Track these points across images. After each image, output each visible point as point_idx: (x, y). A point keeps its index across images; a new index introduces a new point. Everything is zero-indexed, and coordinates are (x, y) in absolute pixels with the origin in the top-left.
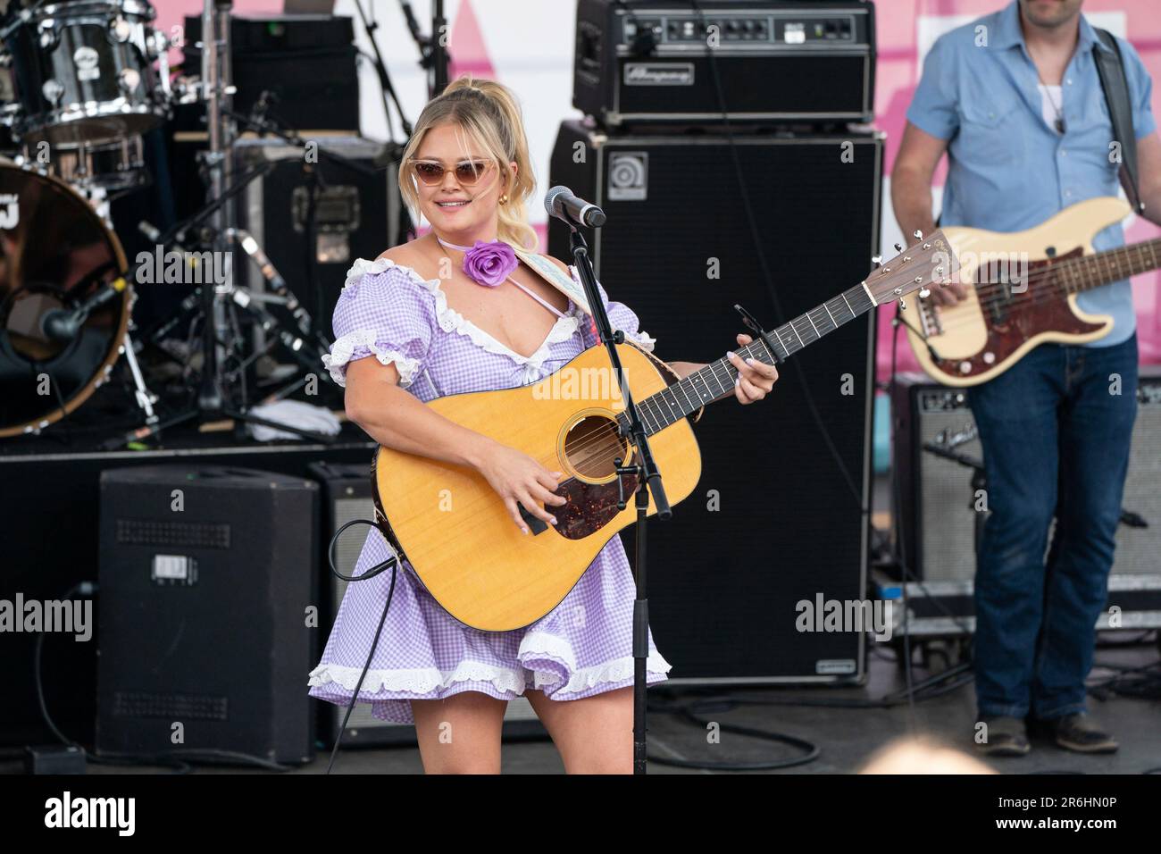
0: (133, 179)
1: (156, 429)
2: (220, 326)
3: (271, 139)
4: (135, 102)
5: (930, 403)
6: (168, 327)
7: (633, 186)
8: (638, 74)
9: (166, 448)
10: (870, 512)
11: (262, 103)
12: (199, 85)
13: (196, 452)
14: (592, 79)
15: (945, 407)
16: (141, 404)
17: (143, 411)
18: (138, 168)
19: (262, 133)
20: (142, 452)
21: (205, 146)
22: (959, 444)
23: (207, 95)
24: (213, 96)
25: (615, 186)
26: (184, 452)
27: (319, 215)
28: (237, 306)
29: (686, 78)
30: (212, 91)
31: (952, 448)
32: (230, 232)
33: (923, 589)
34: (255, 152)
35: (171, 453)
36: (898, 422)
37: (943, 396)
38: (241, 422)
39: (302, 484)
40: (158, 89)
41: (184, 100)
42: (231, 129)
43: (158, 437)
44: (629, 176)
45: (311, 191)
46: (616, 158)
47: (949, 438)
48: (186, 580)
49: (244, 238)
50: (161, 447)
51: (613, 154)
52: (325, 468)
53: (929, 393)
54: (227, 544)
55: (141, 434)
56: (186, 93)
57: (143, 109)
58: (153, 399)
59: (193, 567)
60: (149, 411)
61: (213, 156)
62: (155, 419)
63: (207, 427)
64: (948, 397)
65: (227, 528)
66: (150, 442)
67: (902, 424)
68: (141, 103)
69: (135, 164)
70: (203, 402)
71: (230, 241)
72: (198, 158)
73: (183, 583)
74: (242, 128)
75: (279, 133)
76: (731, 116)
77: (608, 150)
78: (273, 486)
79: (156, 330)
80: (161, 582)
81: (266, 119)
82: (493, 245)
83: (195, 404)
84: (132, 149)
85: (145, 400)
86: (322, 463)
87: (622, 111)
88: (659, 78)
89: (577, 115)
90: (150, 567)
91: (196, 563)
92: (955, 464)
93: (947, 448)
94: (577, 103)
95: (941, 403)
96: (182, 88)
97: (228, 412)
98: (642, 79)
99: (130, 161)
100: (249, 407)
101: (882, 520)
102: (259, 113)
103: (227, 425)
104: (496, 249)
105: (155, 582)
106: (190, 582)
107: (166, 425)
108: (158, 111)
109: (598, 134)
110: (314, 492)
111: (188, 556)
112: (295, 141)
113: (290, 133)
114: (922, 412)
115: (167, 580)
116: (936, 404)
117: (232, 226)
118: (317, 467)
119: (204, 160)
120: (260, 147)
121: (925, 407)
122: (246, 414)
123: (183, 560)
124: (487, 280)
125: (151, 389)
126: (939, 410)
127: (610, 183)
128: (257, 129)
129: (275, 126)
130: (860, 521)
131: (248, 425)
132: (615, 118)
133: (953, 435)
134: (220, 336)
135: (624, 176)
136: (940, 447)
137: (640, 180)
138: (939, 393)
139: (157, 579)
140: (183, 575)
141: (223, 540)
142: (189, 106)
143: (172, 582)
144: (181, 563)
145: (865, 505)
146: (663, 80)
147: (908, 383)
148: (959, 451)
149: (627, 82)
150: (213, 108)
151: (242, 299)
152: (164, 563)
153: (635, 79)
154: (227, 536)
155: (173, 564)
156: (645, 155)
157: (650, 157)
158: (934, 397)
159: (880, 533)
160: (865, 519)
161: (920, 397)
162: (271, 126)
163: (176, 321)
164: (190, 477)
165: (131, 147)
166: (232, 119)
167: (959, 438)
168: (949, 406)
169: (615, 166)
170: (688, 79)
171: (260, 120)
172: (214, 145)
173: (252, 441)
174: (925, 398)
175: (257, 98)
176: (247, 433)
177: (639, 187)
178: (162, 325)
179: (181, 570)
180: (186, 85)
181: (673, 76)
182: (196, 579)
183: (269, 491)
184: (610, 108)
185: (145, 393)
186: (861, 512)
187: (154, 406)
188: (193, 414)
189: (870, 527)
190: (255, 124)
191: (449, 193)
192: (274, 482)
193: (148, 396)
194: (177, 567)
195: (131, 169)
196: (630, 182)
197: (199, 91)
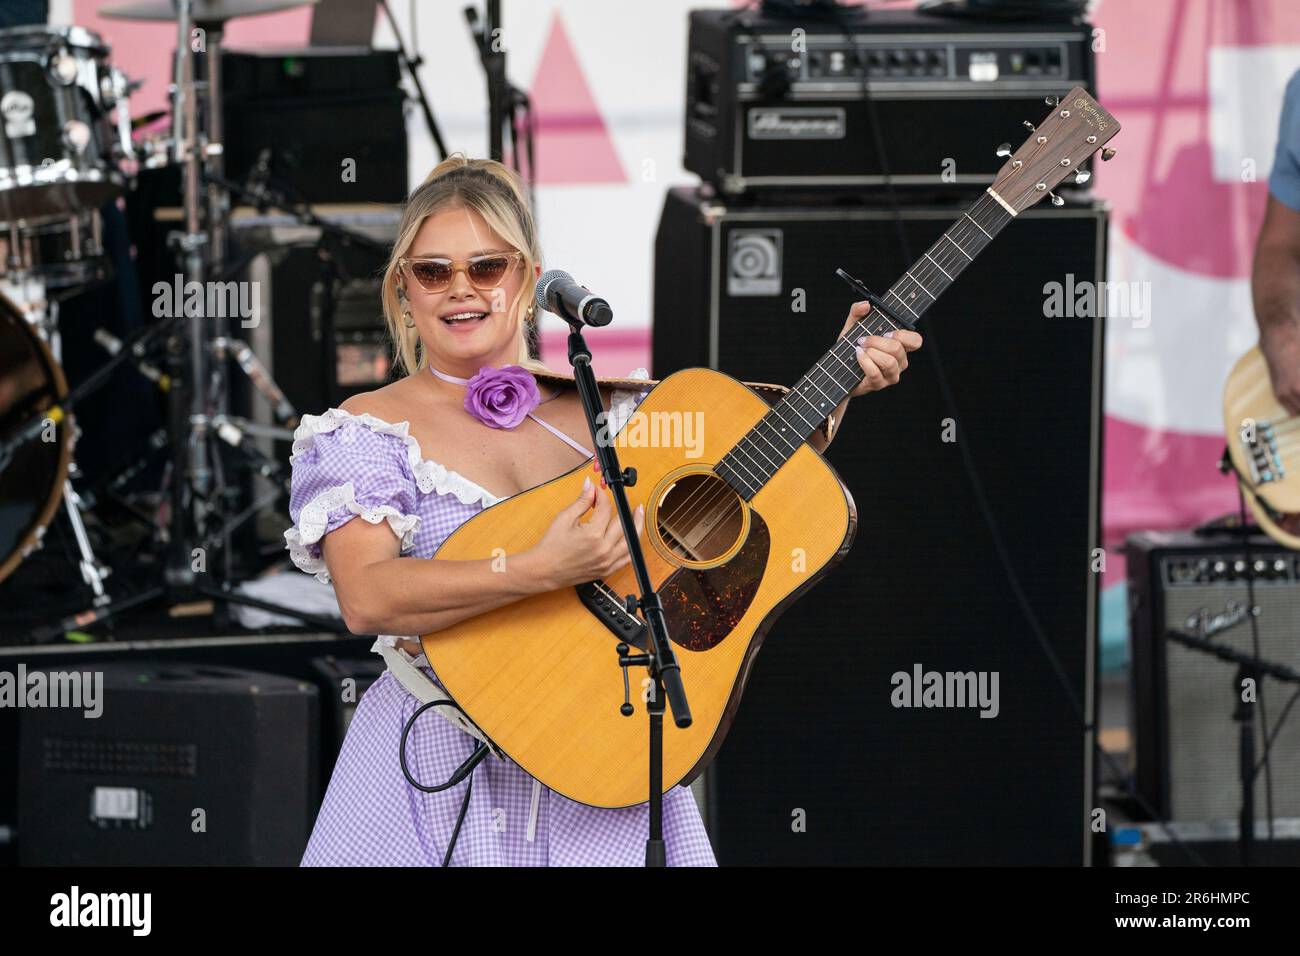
0: (87, 272)
1: (105, 613)
2: (200, 473)
3: (275, 217)
4: (83, 165)
5: (1178, 574)
6: (131, 473)
7: (762, 276)
8: (768, 123)
9: (118, 639)
10: (1095, 727)
11: (262, 167)
12: (169, 142)
13: (158, 644)
14: (707, 130)
15: (1198, 580)
16: (86, 578)
17: (90, 587)
18: (95, 258)
19: (263, 207)
20: (84, 644)
21: (181, 226)
22: (1219, 631)
23: (181, 154)
24: (190, 157)
25: (737, 276)
26: (141, 645)
27: (340, 320)
28: (224, 444)
29: (833, 129)
30: (188, 150)
31: (1209, 636)
32: (221, 343)
33: (1169, 832)
34: (260, 234)
35: (124, 646)
36: (1136, 600)
37: (1196, 565)
38: (222, 603)
39: (296, 688)
40: (116, 148)
41: (152, 163)
42: (220, 202)
43: (110, 624)
44: (757, 263)
45: (328, 285)
46: (738, 237)
47: (1205, 623)
48: (137, 821)
49: (240, 350)
50: (110, 638)
51: (734, 233)
52: (332, 665)
53: (1177, 560)
54: (192, 771)
55: (83, 620)
56: (152, 154)
57: (94, 176)
58: (104, 572)
59: (147, 803)
60: (98, 588)
61: (191, 240)
62: (105, 600)
63: (181, 611)
64: (1203, 565)
65: (192, 749)
66: (96, 631)
67: (1142, 603)
68: (92, 166)
69: (90, 252)
70: (171, 575)
71: (221, 355)
72: (170, 242)
73: (133, 825)
74: (237, 201)
75: (288, 208)
76: (897, 180)
77: (727, 227)
78: (255, 690)
79: (114, 477)
80: (102, 824)
81: (268, 187)
82: (507, 370)
83: (160, 578)
84: (87, 232)
85: (93, 574)
86: (330, 659)
87: (746, 173)
88: (797, 129)
89: (690, 181)
90: (88, 803)
91: (150, 798)
92: (1211, 659)
93: (1202, 636)
94: (690, 163)
95: (1193, 573)
96: (148, 147)
97: (204, 590)
98: (773, 131)
99: (83, 247)
100: (236, 583)
101: (1116, 739)
102: (257, 181)
103: (204, 608)
104: (509, 376)
105: (94, 824)
106: (142, 824)
107: (119, 607)
108: (116, 178)
109: (713, 205)
110: (310, 699)
111: (139, 788)
112: (307, 218)
113: (300, 208)
114: (1168, 587)
115: (111, 821)
116: (1185, 575)
117: (223, 335)
118: (323, 665)
119: (177, 243)
120: (268, 228)
121: (1172, 580)
122: (230, 592)
123: (133, 793)
124: (499, 420)
125: (101, 559)
126: (1191, 583)
127: (730, 272)
128: (255, 201)
129: (280, 198)
130: (1082, 739)
131: (232, 607)
132: (737, 183)
133: (1211, 618)
134: (200, 485)
135: (750, 262)
136: (1192, 634)
137: (772, 268)
138: (1190, 560)
139: (98, 819)
140: (132, 814)
141: (187, 764)
142: (158, 171)
143: (118, 824)
144: (129, 796)
145: (1089, 718)
146: (803, 130)
147: (1148, 546)
148: (1216, 641)
149: (754, 134)
150: (191, 175)
151: (231, 434)
152: (106, 798)
153: (764, 130)
154: (192, 760)
155: (119, 799)
156: (778, 233)
157: (787, 239)
158: (1184, 566)
159: (1111, 758)
160: (1089, 737)
161: (1164, 565)
162: (274, 198)
163: (142, 464)
164: (143, 679)
165: (85, 230)
166: (221, 188)
167: (1218, 622)
168: (1205, 577)
169: (737, 249)
170: (837, 129)
171: (259, 190)
172: (193, 225)
173: (238, 629)
174: (1170, 567)
175: (255, 160)
176: (233, 617)
177: (771, 277)
178: (122, 471)
179: (129, 808)
180: (152, 142)
181: (816, 125)
182: (149, 819)
183: (248, 698)
184: (730, 171)
185: (93, 564)
186: (1083, 728)
187: (104, 582)
188: (157, 591)
189: (1097, 748)
190: (253, 195)
191: (461, 301)
192: (256, 685)
193: (97, 568)
194: (124, 803)
195: (84, 257)
196: (757, 271)
197: (170, 152)
